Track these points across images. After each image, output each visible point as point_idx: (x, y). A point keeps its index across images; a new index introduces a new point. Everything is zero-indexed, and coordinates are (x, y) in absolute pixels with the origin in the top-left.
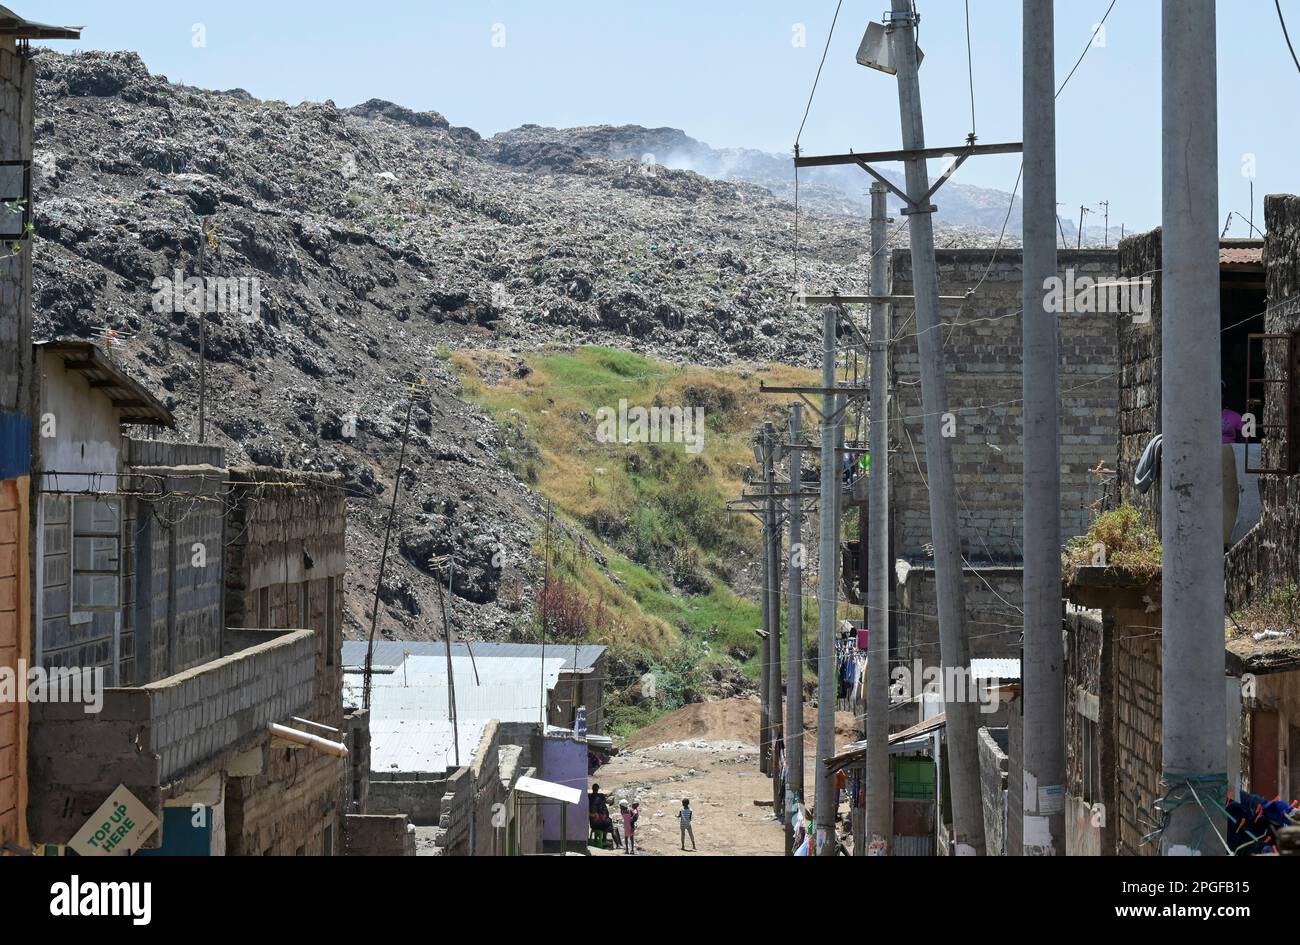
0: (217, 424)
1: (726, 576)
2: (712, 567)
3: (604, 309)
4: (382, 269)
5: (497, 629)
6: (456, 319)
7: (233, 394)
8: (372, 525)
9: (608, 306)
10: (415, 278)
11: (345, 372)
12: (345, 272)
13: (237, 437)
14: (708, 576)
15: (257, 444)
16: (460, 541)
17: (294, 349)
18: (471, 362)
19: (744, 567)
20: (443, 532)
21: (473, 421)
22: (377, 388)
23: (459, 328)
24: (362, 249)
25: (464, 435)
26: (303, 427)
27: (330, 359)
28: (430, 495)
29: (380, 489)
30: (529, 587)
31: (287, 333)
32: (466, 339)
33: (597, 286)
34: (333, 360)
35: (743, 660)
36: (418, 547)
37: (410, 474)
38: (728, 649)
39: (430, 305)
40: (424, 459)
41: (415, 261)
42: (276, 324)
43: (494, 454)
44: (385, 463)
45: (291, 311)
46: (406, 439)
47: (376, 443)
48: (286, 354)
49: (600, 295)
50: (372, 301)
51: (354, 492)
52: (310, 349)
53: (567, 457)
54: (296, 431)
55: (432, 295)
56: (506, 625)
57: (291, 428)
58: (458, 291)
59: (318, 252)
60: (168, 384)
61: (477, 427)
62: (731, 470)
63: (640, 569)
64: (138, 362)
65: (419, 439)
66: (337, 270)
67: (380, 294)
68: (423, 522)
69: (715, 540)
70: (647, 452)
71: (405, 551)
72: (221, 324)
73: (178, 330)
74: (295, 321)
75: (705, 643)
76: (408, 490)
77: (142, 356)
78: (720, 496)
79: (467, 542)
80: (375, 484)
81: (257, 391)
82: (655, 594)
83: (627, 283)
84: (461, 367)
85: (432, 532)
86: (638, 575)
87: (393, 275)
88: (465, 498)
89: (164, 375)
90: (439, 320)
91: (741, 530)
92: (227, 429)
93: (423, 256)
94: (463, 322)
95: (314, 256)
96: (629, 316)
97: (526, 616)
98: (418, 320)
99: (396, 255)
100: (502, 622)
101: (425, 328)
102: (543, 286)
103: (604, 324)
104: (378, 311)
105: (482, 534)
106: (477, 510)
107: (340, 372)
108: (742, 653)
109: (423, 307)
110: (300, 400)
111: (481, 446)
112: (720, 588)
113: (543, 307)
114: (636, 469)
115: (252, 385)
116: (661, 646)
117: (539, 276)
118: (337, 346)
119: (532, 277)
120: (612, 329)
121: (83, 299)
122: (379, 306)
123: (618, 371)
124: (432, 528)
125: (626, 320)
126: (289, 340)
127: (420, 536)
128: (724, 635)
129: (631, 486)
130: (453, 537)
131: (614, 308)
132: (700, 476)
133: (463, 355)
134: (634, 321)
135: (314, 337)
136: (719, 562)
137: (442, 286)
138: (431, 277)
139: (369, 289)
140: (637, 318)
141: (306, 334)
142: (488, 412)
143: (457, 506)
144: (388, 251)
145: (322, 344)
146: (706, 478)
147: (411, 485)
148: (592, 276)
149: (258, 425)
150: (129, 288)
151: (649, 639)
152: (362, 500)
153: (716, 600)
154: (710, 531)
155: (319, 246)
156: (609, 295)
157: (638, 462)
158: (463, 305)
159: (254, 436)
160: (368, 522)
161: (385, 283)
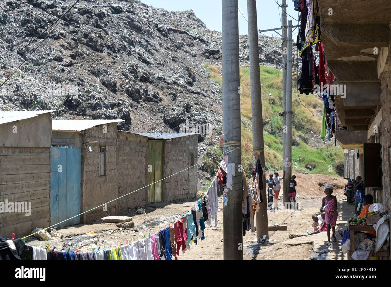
0: (89, 71)
1: (305, 140)
2: (300, 136)
3: (267, 56)
4: (189, 41)
5: (201, 152)
6: (214, 58)
7: (101, 62)
8: (153, 112)
9: (268, 55)
10: (201, 45)
11: (160, 64)
12: (173, 40)
13: (97, 76)
14: (298, 140)
15: (105, 79)
16: (189, 118)
17: (139, 54)
18: (216, 69)
19: (312, 137)
20: (182, 114)
21: (212, 85)
22: (172, 70)
23: (214, 60)
24: (182, 35)
25: (207, 89)
26: (131, 76)
27: (155, 59)
28: (181, 102)
29: (161, 100)
30: (218, 137)
31: (138, 49)
32: (217, 63)
33: (265, 49)
34: (156, 60)
35: (311, 169)
36: (171, 120)
37: (174, 95)
38: (304, 165)
39: (205, 53)
40: (184, 92)
41: (202, 40)
42: (133, 46)
43: (218, 96)
44: (165, 91)
45: (140, 42)
46: (178, 85)
47: (163, 84)
48: (135, 55)
49: (265, 51)
50: (183, 50)
51: (148, 100)
52: (146, 55)
53: (247, 99)
54: (126, 76)
55: (206, 50)
56: (205, 150)
57: (124, 75)
58: (216, 49)
59: (163, 33)
60: (73, 57)
61: (213, 87)
62: (308, 104)
63: (272, 137)
64: (60, 48)
65: (184, 85)
66: (170, 39)
67: (187, 48)
68: (174, 110)
69: (302, 127)
70: (278, 98)
71: (166, 122)
72: (104, 40)
73: (85, 40)
74: (141, 46)
75: (296, 163)
76: (173, 100)
77: (63, 46)
78: (304, 113)
79: (192, 118)
80: (159, 98)
81: (114, 63)
82: (276, 145)
83: (275, 48)
84: (211, 70)
85: (177, 114)
86: (270, 138)
87: (192, 43)
88: (197, 104)
89: (71, 53)
90: (208, 58)
91: (311, 124)
92: (93, 73)
93: (205, 39)
94: (217, 59)
95: (162, 34)
96: (275, 58)
97: (215, 147)
98: (200, 57)
99: (195, 38)
100: (203, 149)
101: (202, 59)
102: (246, 49)
103: (267, 61)
104: (185, 53)
105: (199, 115)
106: (201, 109)
107: (158, 64)
108: (310, 167)
109: (202, 53)
110: (131, 66)
111: (213, 93)
112: (303, 144)
113: (245, 55)
114: (273, 103)
115: (112, 60)
116: (275, 162)
117: (245, 46)
118: (158, 56)
119: (243, 47)
120: (270, 62)
121: (41, 25)
122: (185, 51)
123: (269, 73)
124: (177, 112)
125: (274, 59)
126: (137, 51)
127: (171, 115)
128: (303, 160)
129: (271, 109)
130: (187, 116)
131: (270, 55)
132: (297, 106)
133: (214, 67)
134: (277, 59)
135: (149, 52)
136: (303, 135)
137: (211, 48)
138: (207, 45)
139: (182, 46)
140: (278, 59)
141: (146, 50)
142: (218, 82)
143: (192, 106)
144: (192, 37)
145: (152, 54)
146: (299, 106)
147: (174, 99)
148: (263, 46)
149: (107, 72)
150: (66, 25)
151: (270, 159)
152: (151, 103)
153: (301, 148)
154: (299, 124)
155: (164, 31)
156: (268, 51)
157: (274, 101)
158: (217, 54)
159: (104, 76)
160: (152, 110)
161: (189, 45)
